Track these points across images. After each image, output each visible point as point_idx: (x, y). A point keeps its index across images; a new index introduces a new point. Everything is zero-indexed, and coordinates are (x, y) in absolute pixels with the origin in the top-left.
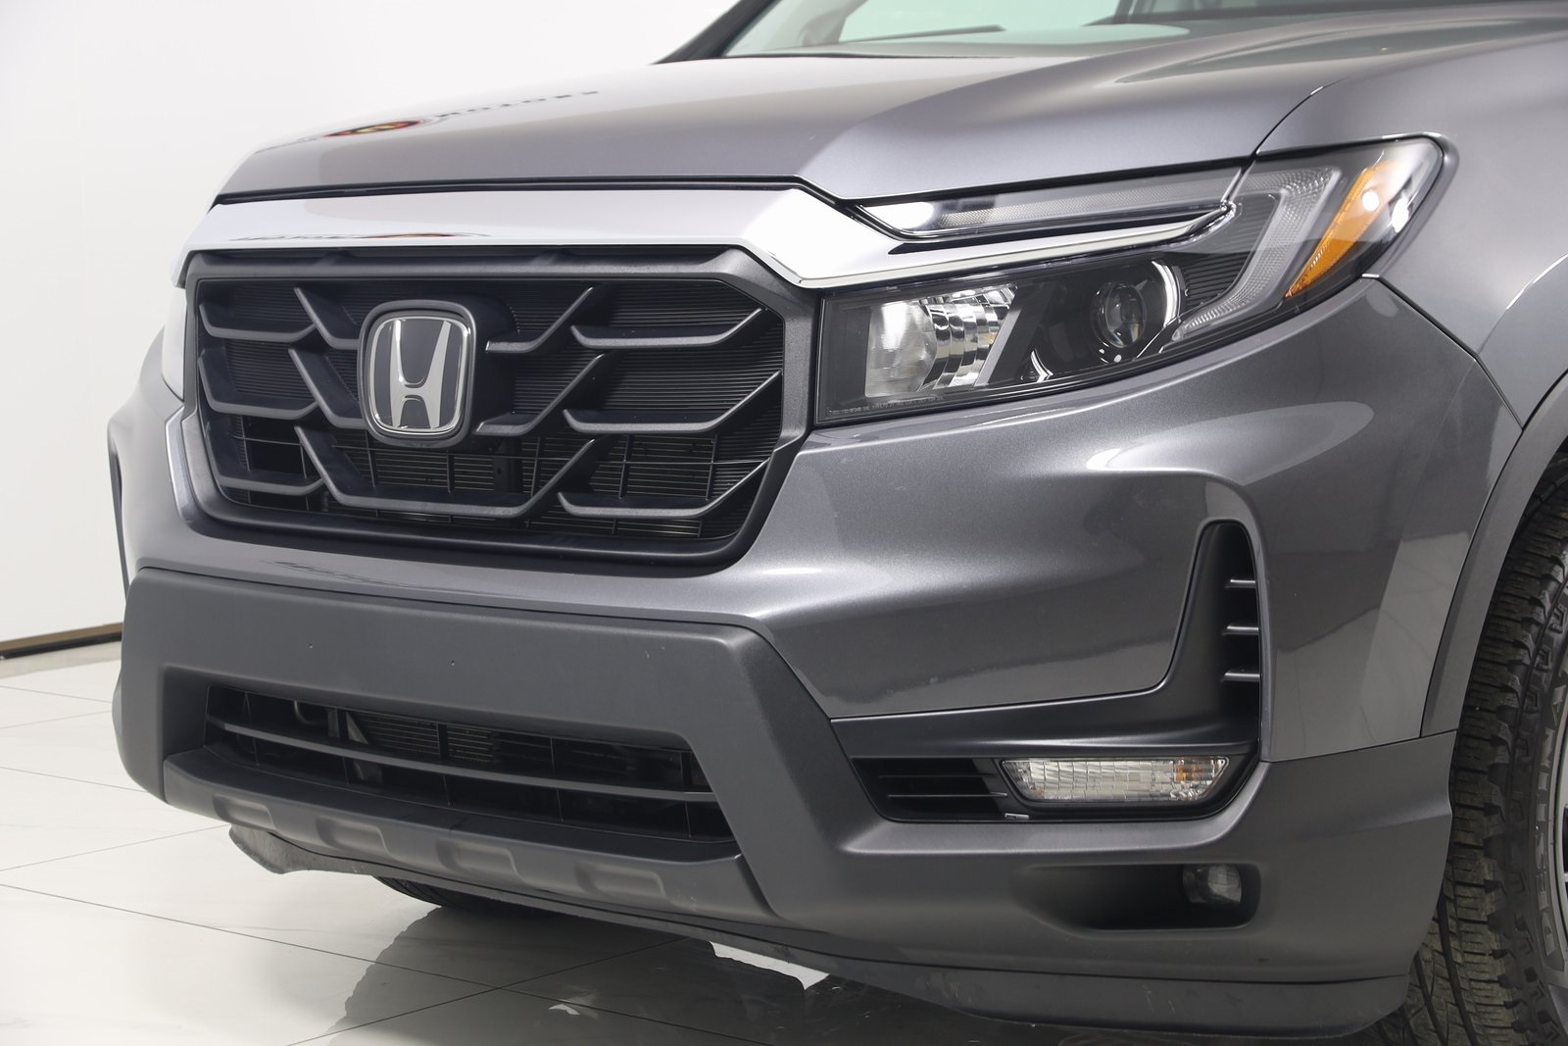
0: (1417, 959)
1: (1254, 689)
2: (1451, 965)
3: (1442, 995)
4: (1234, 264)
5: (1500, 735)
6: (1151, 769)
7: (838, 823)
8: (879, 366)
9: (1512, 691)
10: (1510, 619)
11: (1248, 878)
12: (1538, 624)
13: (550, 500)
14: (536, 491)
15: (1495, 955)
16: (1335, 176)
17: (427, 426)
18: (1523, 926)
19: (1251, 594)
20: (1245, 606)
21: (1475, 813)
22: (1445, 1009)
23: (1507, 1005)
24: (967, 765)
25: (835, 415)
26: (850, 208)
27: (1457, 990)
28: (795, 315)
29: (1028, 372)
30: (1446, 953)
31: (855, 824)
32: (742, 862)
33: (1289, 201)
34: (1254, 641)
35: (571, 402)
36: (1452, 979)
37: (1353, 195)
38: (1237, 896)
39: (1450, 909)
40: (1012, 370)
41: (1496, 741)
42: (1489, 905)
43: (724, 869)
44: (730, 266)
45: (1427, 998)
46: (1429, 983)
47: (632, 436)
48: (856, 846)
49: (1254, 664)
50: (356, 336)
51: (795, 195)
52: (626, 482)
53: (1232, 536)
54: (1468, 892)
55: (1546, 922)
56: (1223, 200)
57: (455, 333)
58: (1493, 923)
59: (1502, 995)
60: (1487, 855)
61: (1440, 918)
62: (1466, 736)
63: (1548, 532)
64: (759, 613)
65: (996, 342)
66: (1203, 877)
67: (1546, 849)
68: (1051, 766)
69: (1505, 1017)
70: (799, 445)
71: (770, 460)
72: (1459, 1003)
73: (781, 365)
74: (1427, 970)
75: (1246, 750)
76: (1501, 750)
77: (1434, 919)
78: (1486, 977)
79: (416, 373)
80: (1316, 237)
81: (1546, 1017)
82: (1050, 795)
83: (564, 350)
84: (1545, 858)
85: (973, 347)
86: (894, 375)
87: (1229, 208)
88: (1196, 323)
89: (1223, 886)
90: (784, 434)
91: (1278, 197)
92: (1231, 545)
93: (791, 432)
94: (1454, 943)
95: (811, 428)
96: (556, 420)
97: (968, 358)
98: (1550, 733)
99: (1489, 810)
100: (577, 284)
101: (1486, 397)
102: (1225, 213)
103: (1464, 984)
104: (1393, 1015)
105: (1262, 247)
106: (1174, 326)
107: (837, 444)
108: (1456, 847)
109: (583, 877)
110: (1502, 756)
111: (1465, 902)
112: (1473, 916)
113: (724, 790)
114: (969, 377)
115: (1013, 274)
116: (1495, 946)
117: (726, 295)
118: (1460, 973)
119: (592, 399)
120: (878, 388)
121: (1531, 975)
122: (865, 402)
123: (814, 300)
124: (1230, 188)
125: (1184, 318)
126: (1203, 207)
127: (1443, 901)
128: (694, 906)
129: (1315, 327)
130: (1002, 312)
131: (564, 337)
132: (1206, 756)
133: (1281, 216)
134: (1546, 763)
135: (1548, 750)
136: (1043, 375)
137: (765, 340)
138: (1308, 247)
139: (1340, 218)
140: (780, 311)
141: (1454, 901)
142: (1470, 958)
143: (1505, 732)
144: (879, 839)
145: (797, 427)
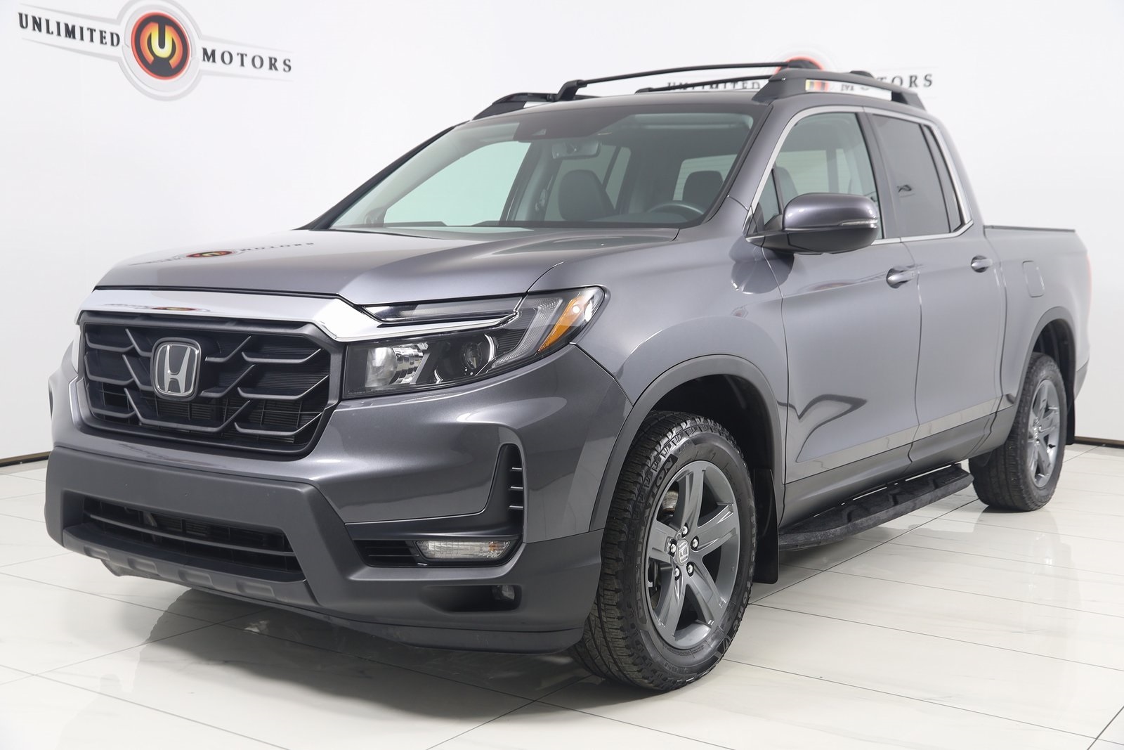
0: (588, 618)
1: (521, 512)
2: (602, 622)
3: (598, 634)
4: (518, 334)
5: (623, 529)
6: (480, 546)
7: (347, 567)
8: (373, 373)
9: (628, 511)
11: (517, 590)
12: (640, 484)
13: (231, 426)
14: (226, 420)
15: (619, 618)
16: (560, 301)
17: (179, 391)
18: (629, 606)
19: (520, 473)
20: (517, 478)
21: (612, 561)
22: (600, 640)
23: (623, 638)
24: (403, 543)
25: (351, 395)
26: (360, 308)
27: (604, 632)
28: (335, 352)
29: (433, 380)
30: (600, 617)
31: (354, 568)
32: (306, 582)
33: (541, 311)
34: (521, 493)
35: (241, 384)
36: (602, 628)
37: (567, 310)
38: (513, 597)
39: (602, 600)
40: (426, 378)
41: (621, 532)
42: (617, 598)
43: (298, 585)
44: (307, 330)
45: (593, 635)
46: (593, 629)
47: (267, 400)
48: (354, 577)
49: (521, 503)
50: (151, 351)
51: (337, 301)
52: (263, 419)
53: (513, 449)
54: (609, 593)
55: (640, 604)
56: (514, 310)
57: (192, 352)
58: (618, 606)
59: (621, 635)
60: (617, 578)
61: (598, 603)
62: (608, 529)
63: (646, 445)
64: (314, 478)
65: (420, 364)
66: (500, 589)
67: (640, 575)
68: (437, 544)
69: (622, 643)
70: (335, 407)
71: (323, 412)
72: (605, 638)
73: (328, 373)
74: (593, 624)
75: (517, 538)
76: (623, 535)
77: (594, 603)
78: (615, 627)
79: (175, 369)
80: (553, 323)
81: (639, 643)
82: (438, 556)
83: (238, 363)
84: (640, 579)
85: (413, 366)
86: (379, 378)
87: (516, 314)
88: (502, 361)
89: (508, 593)
90: (329, 402)
91: (537, 309)
92: (512, 454)
93: (332, 402)
94: (603, 614)
95: (341, 400)
96: (234, 392)
97: (410, 371)
98: (643, 528)
99: (618, 560)
100: (243, 335)
101: (618, 394)
102: (515, 316)
103: (607, 630)
104: (580, 642)
105: (531, 327)
106: (493, 362)
107: (353, 407)
108: (603, 576)
109: (240, 587)
110: (623, 538)
111: (607, 597)
112: (610, 602)
113: (298, 551)
114: (409, 380)
115: (426, 338)
116: (619, 615)
117: (305, 343)
118: (605, 625)
119: (251, 383)
120: (373, 383)
121: (633, 626)
122: (365, 389)
123: (343, 346)
124: (517, 304)
125: (497, 359)
126: (507, 313)
127: (598, 595)
128: (286, 600)
129: (553, 362)
130: (424, 352)
131: (238, 357)
132: (501, 540)
133: (538, 316)
134: (641, 540)
135: (642, 535)
136: (439, 380)
137: (321, 364)
138: (550, 328)
139: (561, 319)
140: (328, 350)
141: (603, 597)
142: (609, 619)
143: (625, 528)
144: (364, 575)
145: (334, 399)
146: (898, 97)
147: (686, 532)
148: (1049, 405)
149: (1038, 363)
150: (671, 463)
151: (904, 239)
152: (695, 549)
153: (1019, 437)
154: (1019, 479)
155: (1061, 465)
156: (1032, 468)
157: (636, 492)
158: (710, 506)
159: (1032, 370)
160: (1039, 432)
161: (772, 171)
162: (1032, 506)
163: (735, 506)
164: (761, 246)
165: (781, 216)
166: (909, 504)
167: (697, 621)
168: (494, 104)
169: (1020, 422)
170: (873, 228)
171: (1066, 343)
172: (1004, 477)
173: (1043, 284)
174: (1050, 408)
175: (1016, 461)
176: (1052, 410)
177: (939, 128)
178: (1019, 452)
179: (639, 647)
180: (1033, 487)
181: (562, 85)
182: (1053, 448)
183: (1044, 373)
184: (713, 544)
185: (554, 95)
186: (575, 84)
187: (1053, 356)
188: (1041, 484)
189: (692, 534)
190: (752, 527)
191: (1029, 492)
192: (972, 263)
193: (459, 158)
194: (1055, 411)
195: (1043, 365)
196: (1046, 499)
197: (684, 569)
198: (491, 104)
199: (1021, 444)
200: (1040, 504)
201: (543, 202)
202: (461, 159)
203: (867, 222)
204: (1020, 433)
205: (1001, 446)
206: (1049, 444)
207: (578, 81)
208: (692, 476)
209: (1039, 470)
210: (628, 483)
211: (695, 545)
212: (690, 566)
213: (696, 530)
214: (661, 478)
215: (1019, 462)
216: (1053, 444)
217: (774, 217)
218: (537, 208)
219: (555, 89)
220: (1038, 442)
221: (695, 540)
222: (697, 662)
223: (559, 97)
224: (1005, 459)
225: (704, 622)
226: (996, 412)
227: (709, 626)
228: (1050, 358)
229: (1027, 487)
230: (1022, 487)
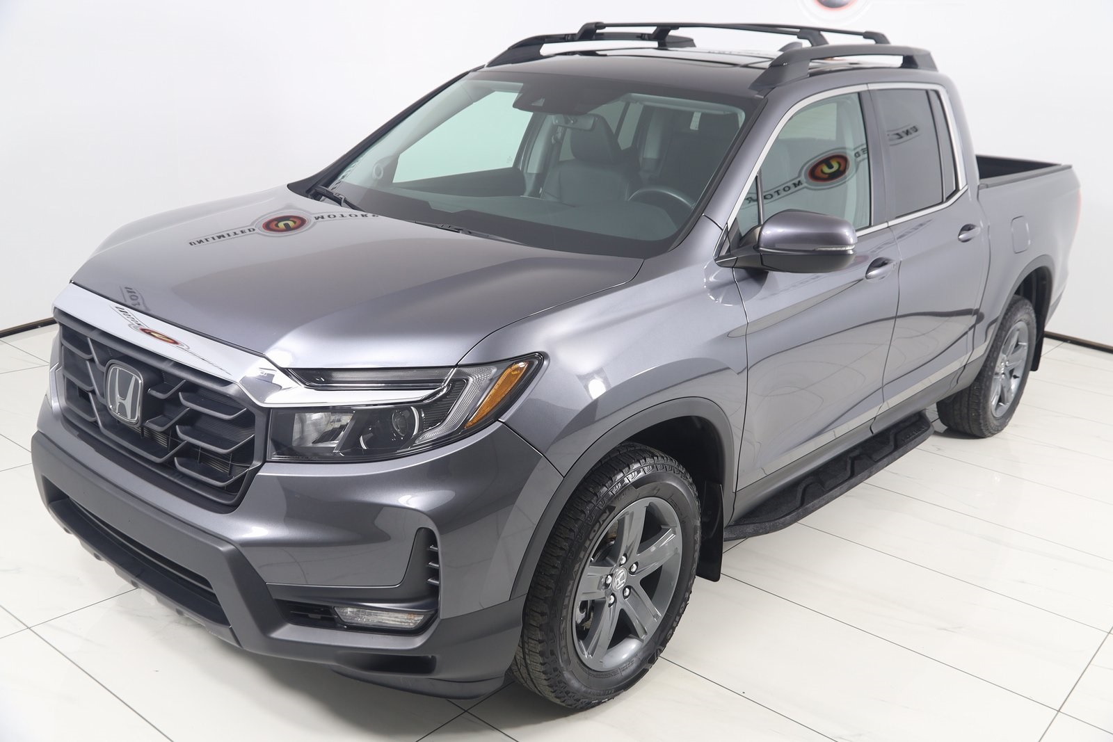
0: (515, 657)
1: (438, 587)
2: (526, 663)
3: (523, 670)
5: (550, 586)
7: (267, 625)
9: (556, 568)
10: (560, 537)
12: (572, 540)
13: (171, 460)
14: (166, 455)
15: (542, 664)
16: (493, 371)
17: (126, 416)
19: (437, 553)
20: (434, 557)
21: (537, 614)
22: (525, 675)
25: (274, 458)
26: (286, 371)
27: (528, 671)
28: (259, 414)
30: (524, 659)
31: (277, 625)
32: (231, 629)
34: (438, 571)
36: (526, 667)
39: (526, 646)
40: (351, 443)
41: (548, 588)
42: (539, 648)
43: (225, 631)
44: (229, 390)
45: (518, 669)
46: (519, 665)
48: (277, 635)
49: (437, 577)
50: (105, 366)
53: (427, 532)
54: (533, 642)
55: (565, 645)
56: (442, 384)
57: (136, 381)
58: (542, 654)
59: (544, 677)
60: (541, 630)
63: (583, 497)
68: (355, 610)
69: (545, 682)
70: (259, 469)
71: (248, 471)
72: (529, 675)
73: (253, 432)
74: (518, 662)
75: (433, 611)
76: (550, 591)
77: (519, 646)
78: (539, 670)
79: (124, 396)
82: (356, 621)
83: (174, 401)
87: (445, 387)
88: (426, 437)
90: (254, 462)
92: (427, 536)
93: (257, 463)
94: (527, 656)
95: (265, 461)
96: (173, 430)
98: (571, 582)
99: (542, 614)
100: (178, 379)
102: (442, 390)
103: (531, 669)
106: (417, 437)
110: (549, 594)
111: (532, 645)
112: (534, 650)
116: (542, 661)
117: (233, 400)
118: (529, 665)
121: (556, 670)
125: (421, 434)
131: (176, 397)
132: (416, 614)
133: (471, 385)
134: (568, 594)
135: (570, 589)
140: (253, 412)
141: (528, 643)
142: (533, 663)
144: (288, 632)
145: (258, 460)
146: (910, 61)
147: (623, 562)
148: (1020, 340)
149: (1013, 310)
150: (608, 513)
151: (891, 223)
152: (633, 573)
153: (985, 379)
155: (1022, 393)
156: (994, 401)
158: (653, 527)
159: (1007, 317)
160: (1006, 366)
161: (756, 177)
162: (986, 433)
163: (679, 529)
164: (732, 268)
165: (759, 228)
167: (631, 635)
168: (509, 49)
169: (988, 366)
171: (1044, 282)
172: (965, 411)
174: (1020, 343)
175: (980, 400)
176: (1021, 346)
177: (947, 92)
178: (983, 392)
179: (562, 685)
180: (991, 417)
181: (583, 24)
182: (1017, 379)
183: (1020, 315)
184: (654, 567)
185: (573, 35)
186: (594, 26)
187: (1031, 300)
188: (999, 414)
189: (632, 560)
190: (695, 533)
191: (986, 419)
192: (959, 235)
193: (471, 104)
194: (1024, 346)
195: (1018, 310)
196: (999, 429)
197: (619, 596)
198: (506, 48)
199: (986, 385)
200: (994, 432)
201: (559, 135)
202: (474, 104)
204: (986, 376)
205: (966, 389)
206: (1014, 374)
207: (597, 23)
208: (632, 514)
209: (1001, 400)
210: (560, 539)
211: (634, 570)
212: (627, 589)
213: (635, 556)
214: (595, 531)
215: (982, 401)
216: (1018, 375)
217: (755, 228)
218: (553, 141)
219: (575, 29)
220: (1003, 376)
221: (634, 565)
223: (577, 38)
224: (969, 397)
225: (636, 636)
226: (965, 366)
227: (642, 641)
228: (1027, 301)
229: (986, 421)
230: (981, 421)
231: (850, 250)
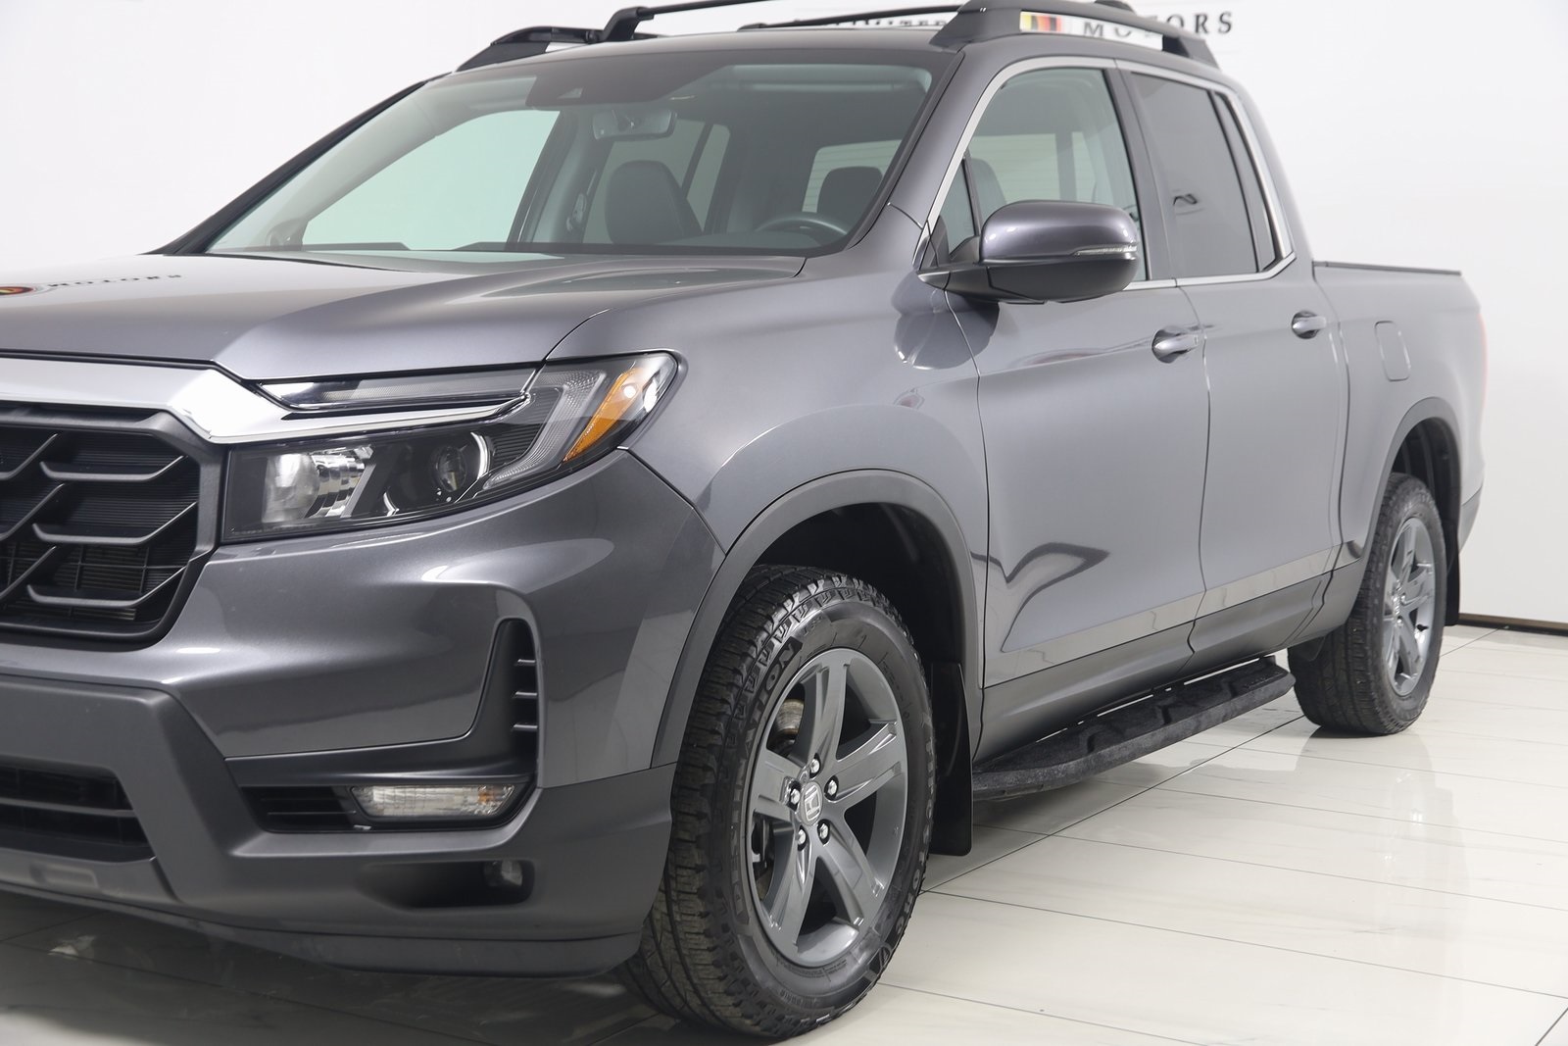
0: (650, 915)
1: (534, 735)
2: (673, 923)
3: (667, 943)
4: (528, 433)
5: (709, 764)
6: (462, 794)
7: (227, 833)
8: (277, 499)
9: (718, 733)
10: (718, 683)
11: (527, 870)
12: (738, 687)
13: (21, 590)
14: (12, 581)
15: (703, 915)
16: (602, 377)
18: (720, 894)
19: (532, 669)
20: (527, 678)
21: (690, 817)
22: (670, 953)
23: (709, 950)
24: (328, 791)
25: (236, 535)
26: (252, 386)
27: (676, 940)
28: (209, 462)
29: (383, 510)
30: (670, 914)
31: (241, 835)
32: (156, 863)
33: (569, 393)
34: (534, 702)
35: (40, 518)
36: (673, 932)
37: (614, 390)
38: (519, 882)
39: (673, 884)
40: (369, 508)
41: (706, 768)
42: (697, 882)
43: (142, 868)
44: (157, 424)
45: (658, 946)
46: (659, 936)
47: (86, 546)
48: (242, 851)
49: (534, 720)
51: (212, 373)
52: (80, 579)
53: (520, 628)
54: (685, 872)
55: (737, 891)
56: (522, 391)
58: (701, 894)
59: (705, 943)
60: (698, 847)
61: (666, 890)
62: (687, 765)
63: (748, 622)
64: (169, 680)
65: (358, 484)
66: (497, 868)
67: (739, 841)
68: (389, 791)
69: (707, 958)
70: (208, 557)
71: (187, 566)
72: (678, 949)
73: (197, 498)
74: (658, 926)
75: (526, 779)
76: (709, 774)
77: (660, 890)
78: (696, 930)
80: (589, 415)
81: (735, 956)
82: (389, 812)
83: (35, 481)
84: (737, 848)
85: (346, 487)
86: (288, 506)
87: (526, 398)
88: (501, 477)
89: (511, 875)
90: (198, 548)
91: (561, 390)
92: (518, 637)
93: (203, 548)
94: (675, 908)
95: (218, 544)
96: (26, 532)
97: (342, 495)
98: (743, 762)
99: (700, 816)
100: (43, 432)
101: (701, 534)
102: (524, 400)
103: (681, 936)
104: (635, 956)
105: (551, 420)
106: (485, 479)
107: (241, 556)
108: (675, 843)
109: (36, 872)
110: (709, 779)
111: (683, 880)
112: (687, 889)
113: (142, 808)
114: (338, 510)
115: (374, 438)
116: (702, 910)
117: (157, 445)
118: (679, 928)
119: (56, 516)
120: (276, 515)
121: (725, 928)
122: (261, 526)
123: (222, 452)
124: (528, 382)
125: (493, 473)
126: (510, 395)
127: (667, 878)
128: (120, 894)
129: (590, 479)
130: (366, 462)
131: (34, 470)
132: (499, 784)
133: (564, 402)
134: (740, 783)
135: (741, 773)
136: (391, 510)
137: (184, 481)
138: (584, 422)
139: (604, 406)
140: (198, 459)
141: (676, 879)
142: (685, 918)
143: (712, 763)
144: (259, 847)
145: (208, 543)
146: (1173, 44)
147: (816, 769)
148: (1418, 558)
149: (1399, 491)
150: (791, 653)
151: (1181, 282)
152: (832, 797)
153: (1369, 613)
154: (1369, 682)
156: (1390, 664)
157: (732, 700)
158: (857, 725)
159: (1391, 503)
160: (1402, 604)
161: (963, 162)
162: (1391, 726)
163: (899, 725)
164: (944, 290)
165: (978, 239)
166: (1189, 722)
167: (836, 918)
168: (493, 44)
169: (1371, 588)
170: (1129, 260)
171: (1445, 458)
172: (1344, 678)
173: (1408, 361)
174: (1419, 565)
175: (1365, 652)
176: (1423, 569)
177: (1240, 98)
178: (1369, 636)
179: (736, 963)
180: (1391, 695)
181: (613, 13)
182: (1425, 631)
183: (1409, 507)
184: (863, 789)
185: (598, 32)
186: (634, 13)
187: (1423, 477)
188: (1404, 690)
189: (827, 773)
190: (928, 761)
191: (1384, 704)
192: (1293, 323)
193: (434, 137)
194: (1428, 570)
195: (1408, 493)
196: (1413, 715)
197: (813, 831)
198: (487, 45)
199: (1373, 625)
200: (1403, 723)
201: (580, 216)
202: (437, 138)
203: (1119, 250)
204: (1370, 606)
205: (1340, 627)
206: (1417, 624)
207: (639, 8)
208: (826, 674)
209: (1401, 667)
210: (718, 686)
211: (832, 791)
212: (824, 827)
213: (834, 764)
214: (773, 677)
215: (1369, 653)
216: (1424, 625)
217: (967, 241)
218: (569, 225)
219: (600, 22)
220: (1400, 621)
221: (832, 783)
222: (836, 989)
223: (605, 36)
224: (1346, 649)
225: (848, 921)
226: (1332, 571)
227: (856, 927)
228: (1419, 483)
229: (1383, 695)
230: (1374, 695)
231: (1128, 252)
